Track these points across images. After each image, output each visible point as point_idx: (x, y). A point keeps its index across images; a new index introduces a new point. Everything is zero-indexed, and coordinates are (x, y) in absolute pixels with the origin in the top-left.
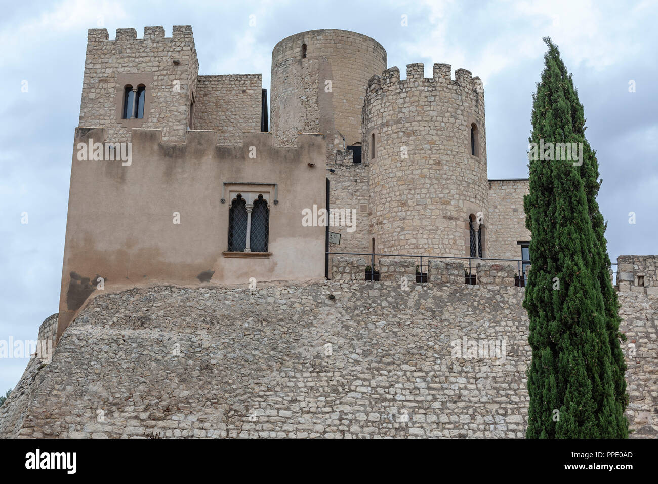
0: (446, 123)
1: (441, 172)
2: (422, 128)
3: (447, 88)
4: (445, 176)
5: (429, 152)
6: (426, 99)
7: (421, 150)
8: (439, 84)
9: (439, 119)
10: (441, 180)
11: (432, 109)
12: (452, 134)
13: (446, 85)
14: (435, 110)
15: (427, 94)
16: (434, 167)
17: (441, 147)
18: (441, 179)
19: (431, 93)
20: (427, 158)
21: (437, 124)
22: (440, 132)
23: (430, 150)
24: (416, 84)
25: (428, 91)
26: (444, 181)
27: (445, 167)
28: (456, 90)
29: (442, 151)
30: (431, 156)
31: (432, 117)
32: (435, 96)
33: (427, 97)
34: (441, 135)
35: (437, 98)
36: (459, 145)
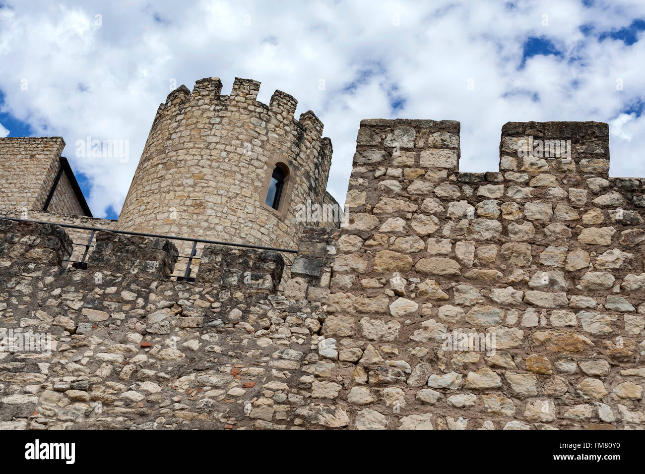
0: (228, 153)
1: (201, 217)
2: (188, 158)
3: (245, 108)
4: (205, 224)
5: (190, 189)
6: (207, 121)
7: (179, 185)
8: (234, 103)
9: (218, 146)
10: (196, 230)
11: (212, 133)
12: (235, 169)
13: (245, 105)
14: (216, 134)
15: (212, 114)
16: (191, 210)
17: (212, 183)
18: (197, 227)
19: (217, 114)
20: (183, 196)
21: (214, 152)
22: (215, 164)
23: (192, 186)
24: (201, 102)
25: (214, 110)
26: (201, 232)
27: (209, 212)
28: (259, 113)
29: (210, 189)
30: (191, 195)
31: (210, 143)
32: (222, 117)
33: (210, 118)
34: (217, 168)
35: (225, 120)
36: (243, 185)
